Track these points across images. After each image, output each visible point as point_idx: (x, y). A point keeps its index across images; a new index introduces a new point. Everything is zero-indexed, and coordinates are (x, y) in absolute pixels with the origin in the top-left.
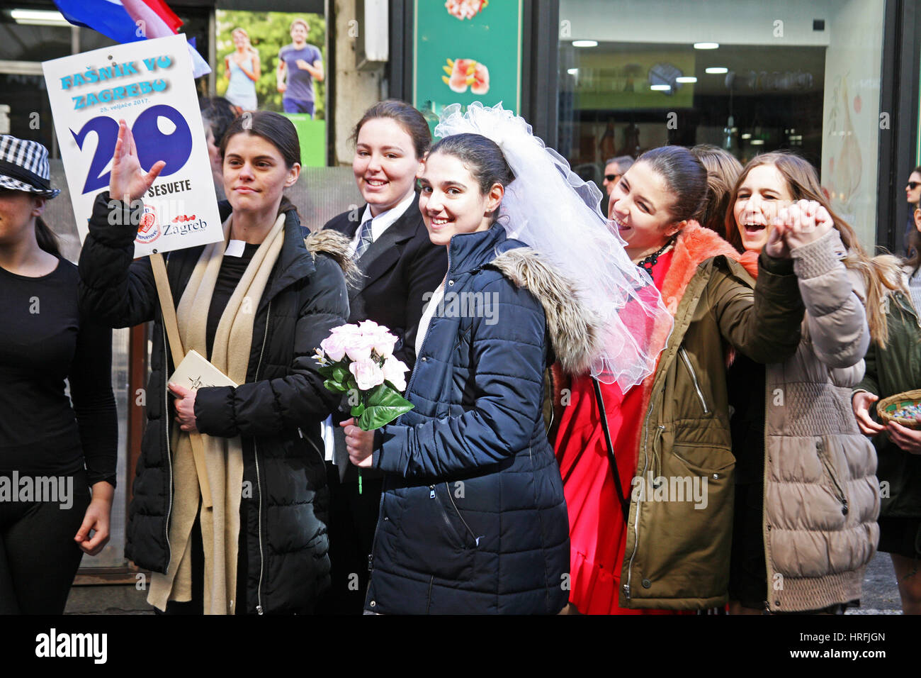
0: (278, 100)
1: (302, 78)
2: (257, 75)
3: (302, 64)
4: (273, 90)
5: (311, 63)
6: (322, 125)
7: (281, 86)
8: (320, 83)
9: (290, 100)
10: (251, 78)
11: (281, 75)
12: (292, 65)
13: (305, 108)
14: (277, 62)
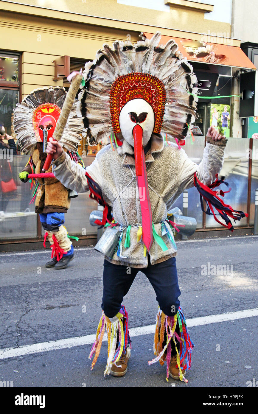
0: (221, 124)
1: (226, 119)
2: (217, 118)
3: (226, 116)
4: (220, 122)
5: (227, 116)
6: (229, 130)
7: (222, 121)
8: (229, 120)
9: (223, 124)
10: (217, 119)
11: (222, 118)
12: (224, 116)
13: (226, 126)
14: (221, 115)
